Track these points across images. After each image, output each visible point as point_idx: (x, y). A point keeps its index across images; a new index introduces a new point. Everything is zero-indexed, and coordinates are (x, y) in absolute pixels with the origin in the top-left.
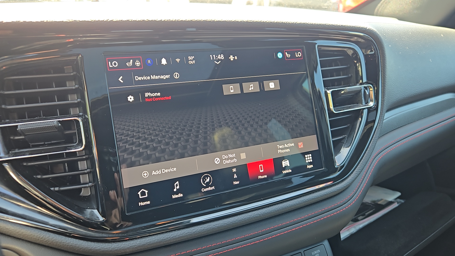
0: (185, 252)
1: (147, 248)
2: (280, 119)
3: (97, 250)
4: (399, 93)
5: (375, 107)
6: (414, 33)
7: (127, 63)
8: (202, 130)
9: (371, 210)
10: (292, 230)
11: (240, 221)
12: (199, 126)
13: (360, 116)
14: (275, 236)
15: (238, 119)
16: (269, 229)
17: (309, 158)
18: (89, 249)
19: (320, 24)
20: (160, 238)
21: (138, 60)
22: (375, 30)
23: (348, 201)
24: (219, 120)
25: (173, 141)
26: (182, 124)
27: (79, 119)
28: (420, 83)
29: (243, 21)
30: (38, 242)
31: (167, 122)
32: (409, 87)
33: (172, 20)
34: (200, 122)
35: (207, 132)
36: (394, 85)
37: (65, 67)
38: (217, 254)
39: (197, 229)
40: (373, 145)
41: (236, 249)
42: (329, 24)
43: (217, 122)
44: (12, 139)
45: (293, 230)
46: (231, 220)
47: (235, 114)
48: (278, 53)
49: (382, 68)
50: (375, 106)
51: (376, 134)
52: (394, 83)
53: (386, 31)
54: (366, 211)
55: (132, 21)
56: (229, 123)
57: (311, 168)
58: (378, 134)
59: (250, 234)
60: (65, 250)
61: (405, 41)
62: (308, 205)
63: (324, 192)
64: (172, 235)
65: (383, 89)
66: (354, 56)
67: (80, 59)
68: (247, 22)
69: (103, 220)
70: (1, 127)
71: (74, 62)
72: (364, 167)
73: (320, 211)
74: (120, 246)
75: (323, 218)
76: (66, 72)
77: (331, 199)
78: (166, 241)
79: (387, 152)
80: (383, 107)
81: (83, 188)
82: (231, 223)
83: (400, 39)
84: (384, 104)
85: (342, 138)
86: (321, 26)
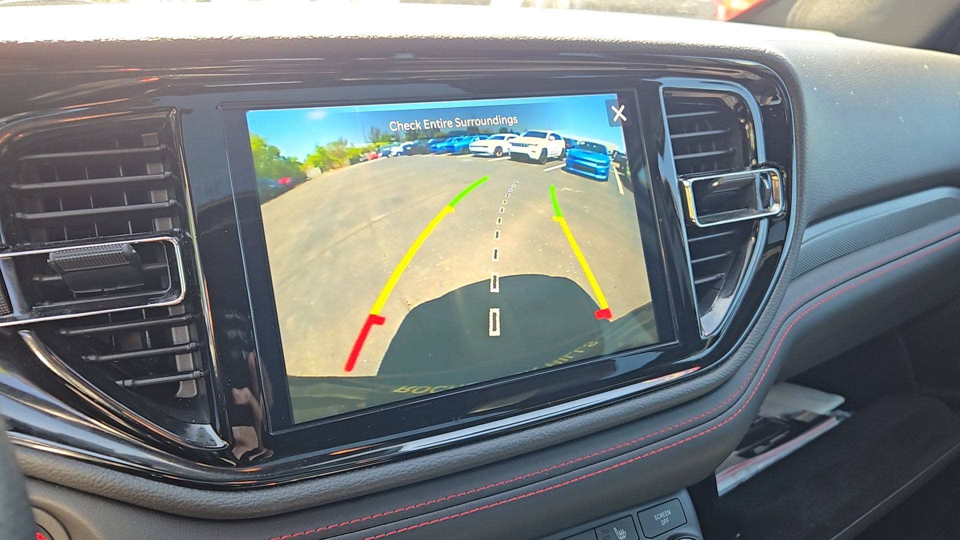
4: (834, 187)
5: (783, 214)
6: (865, 62)
9: (780, 434)
11: (503, 448)
13: (753, 234)
14: (577, 479)
16: (564, 464)
19: (667, 44)
20: (339, 482)
22: (782, 55)
23: (729, 409)
27: (172, 239)
28: (880, 165)
29: (509, 38)
30: (91, 489)
32: (855, 175)
33: (362, 37)
36: (823, 169)
37: (143, 135)
38: (457, 517)
39: (416, 465)
40: (780, 293)
41: (496, 506)
42: (688, 43)
44: (36, 281)
45: (614, 468)
46: (486, 446)
49: (798, 133)
51: (785, 271)
52: (825, 166)
53: (807, 59)
54: (773, 435)
58: (790, 270)
59: (524, 475)
60: (146, 506)
61: (848, 78)
62: (645, 415)
63: (679, 391)
64: (364, 477)
65: (799, 177)
66: (739, 110)
67: (174, 117)
68: (516, 40)
69: (223, 445)
70: (13, 257)
71: (163, 124)
72: (761, 338)
73: (671, 428)
74: (258, 499)
75: (676, 443)
76: (146, 145)
77: (693, 405)
78: (352, 488)
79: (810, 308)
80: (800, 214)
81: (181, 382)
82: (486, 453)
83: (837, 75)
84: (802, 208)
85: (715, 279)
86: (670, 48)
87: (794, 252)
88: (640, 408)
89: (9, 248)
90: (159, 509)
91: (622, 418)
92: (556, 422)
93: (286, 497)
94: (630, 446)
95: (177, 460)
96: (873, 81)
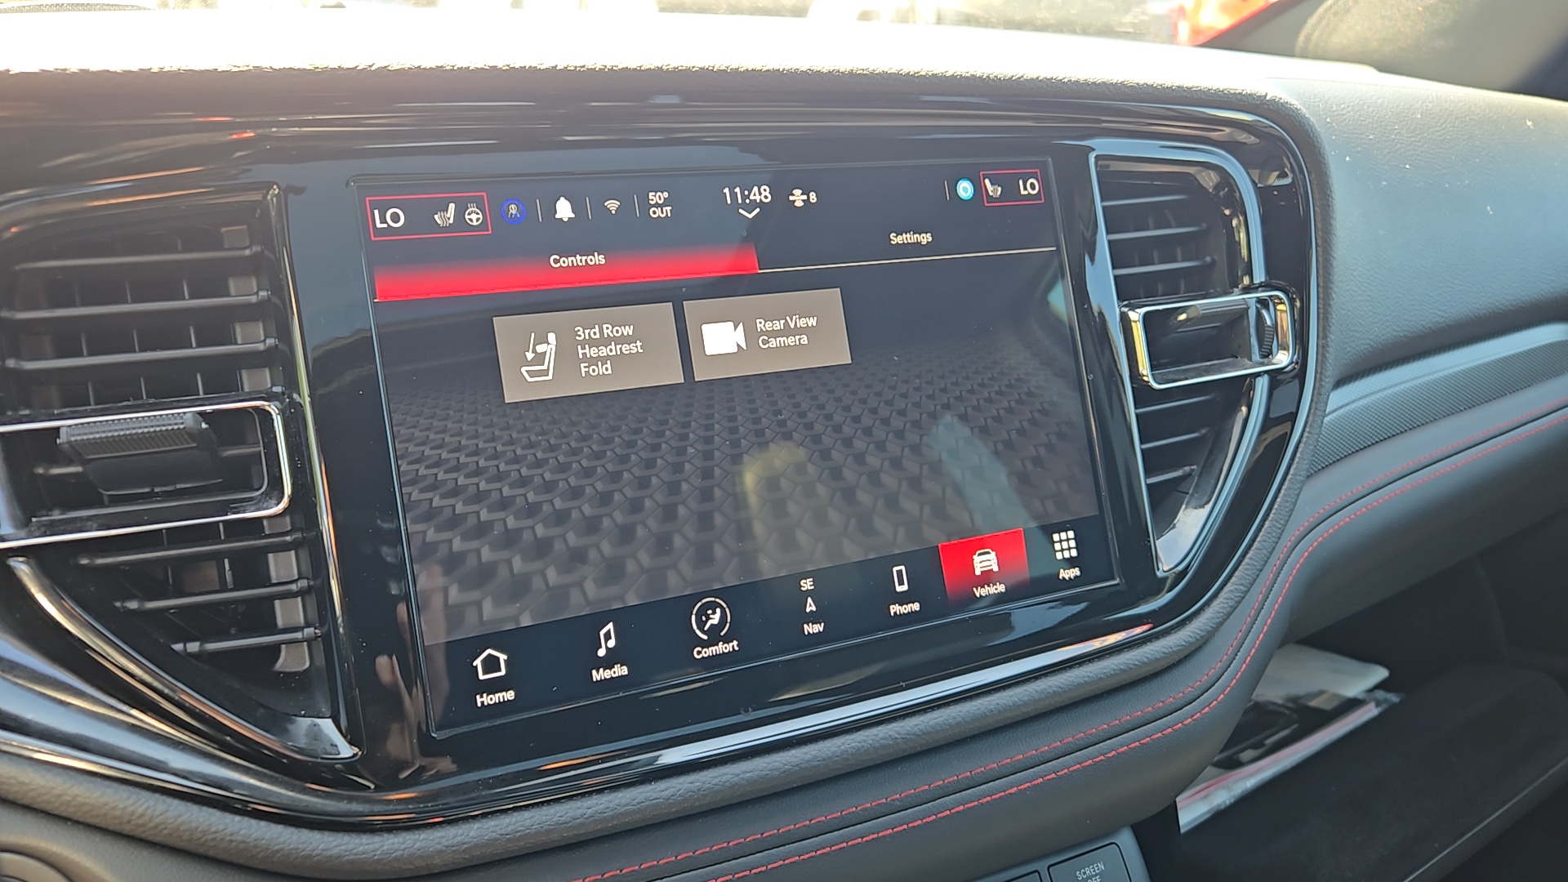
0: (637, 868)
1: (502, 850)
2: (966, 411)
3: (330, 857)
4: (1377, 322)
5: (1294, 368)
6: (1430, 114)
7: (437, 214)
8: (694, 446)
9: (1284, 729)
11: (824, 760)
12: (685, 431)
13: (1244, 400)
14: (948, 812)
15: (822, 407)
16: (927, 787)
17: (1065, 545)
18: (304, 853)
19: (1104, 83)
20: (548, 817)
21: (475, 205)
22: (1294, 102)
23: (1203, 694)
24: (754, 411)
25: (595, 485)
26: (626, 425)
27: (269, 406)
28: (1454, 286)
31: (573, 418)
32: (1413, 303)
34: (688, 419)
35: (713, 454)
36: (1361, 292)
37: (224, 229)
39: (678, 788)
40: (1289, 499)
41: (811, 857)
43: (748, 419)
44: (39, 475)
46: (796, 757)
47: (809, 391)
48: (959, 180)
49: (1320, 233)
50: (1296, 365)
51: (1298, 463)
52: (1363, 288)
53: (1334, 108)
54: (1267, 732)
56: (789, 423)
57: (1072, 577)
58: (1306, 462)
59: (860, 806)
62: (1063, 705)
63: (1120, 664)
64: (589, 808)
65: (1321, 307)
66: (1221, 193)
67: (275, 199)
69: (351, 755)
71: (256, 212)
72: (1258, 576)
73: (1105, 726)
74: (409, 846)
75: (1114, 753)
76: (226, 246)
77: (1144, 687)
78: (569, 827)
79: (1338, 524)
80: (1322, 368)
81: (283, 646)
82: (796, 768)
83: (1383, 136)
84: (1326, 357)
85: (1181, 476)
86: (1108, 89)
87: (1312, 431)
88: (1054, 692)
90: (242, 861)
91: (1025, 710)
92: (914, 715)
93: (458, 842)
94: (1038, 756)
95: (273, 780)
96: (1443, 146)
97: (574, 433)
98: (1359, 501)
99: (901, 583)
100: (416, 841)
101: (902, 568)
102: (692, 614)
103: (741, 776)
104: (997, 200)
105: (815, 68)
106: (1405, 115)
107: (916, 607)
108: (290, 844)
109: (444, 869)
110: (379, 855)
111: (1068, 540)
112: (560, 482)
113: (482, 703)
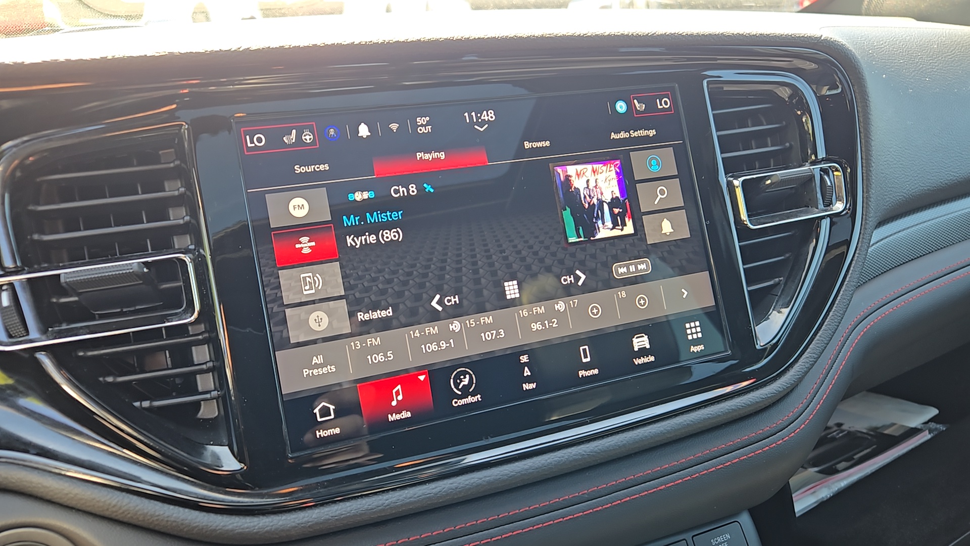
0: (419, 537)
1: (333, 526)
2: (626, 247)
3: (227, 530)
4: (908, 181)
5: (847, 213)
6: (944, 46)
7: (285, 136)
8: (450, 274)
9: (866, 449)
10: (658, 489)
11: (537, 469)
12: (443, 265)
13: (814, 235)
14: (619, 502)
15: (531, 247)
16: (605, 486)
17: (694, 330)
18: (211, 528)
19: (710, 34)
20: (361, 506)
21: (308, 130)
22: (850, 46)
23: (790, 425)
24: (488, 251)
25: (388, 300)
26: (406, 262)
27: (185, 257)
28: (962, 157)
29: (534, 36)
30: (107, 514)
31: (373, 259)
32: (934, 168)
33: (377, 42)
34: (445, 257)
35: (462, 278)
36: (895, 162)
37: (160, 152)
38: (488, 542)
39: (443, 487)
40: (846, 298)
41: (530, 530)
42: (732, 33)
43: (484, 256)
44: (54, 302)
45: (660, 490)
46: (519, 467)
47: (522, 237)
48: (617, 101)
49: (862, 125)
50: (849, 212)
51: (851, 274)
52: (897, 159)
53: (875, 44)
54: (857, 450)
55: (291, 47)
56: (510, 258)
57: (699, 351)
58: (857, 273)
59: (561, 498)
60: (162, 530)
61: (923, 63)
62: (695, 432)
63: (732, 406)
64: (387, 500)
65: (865, 172)
66: (794, 101)
67: (186, 131)
68: (542, 38)
69: (239, 468)
70: (29, 279)
71: (175, 141)
72: (825, 347)
73: (724, 446)
74: (276, 523)
75: (730, 463)
76: (163, 162)
77: (750, 420)
78: (374, 512)
79: (885, 313)
80: (866, 212)
81: (202, 403)
82: (518, 474)
83: (910, 60)
84: (869, 205)
85: (772, 285)
86: (713, 38)
87: (861, 253)
88: (688, 424)
89: (24, 269)
90: (175, 533)
91: (668, 436)
92: (595, 440)
93: (305, 521)
94: (678, 465)
95: (193, 484)
96: (953, 65)
97: (374, 268)
98: (900, 298)
99: (586, 357)
100: (279, 521)
101: (586, 347)
102: (451, 378)
103: (483, 479)
104: (641, 113)
105: (519, 35)
106: (926, 46)
107: (596, 371)
108: (203, 523)
109: (298, 538)
110: (257, 529)
111: (695, 327)
112: (365, 299)
113: (320, 435)
